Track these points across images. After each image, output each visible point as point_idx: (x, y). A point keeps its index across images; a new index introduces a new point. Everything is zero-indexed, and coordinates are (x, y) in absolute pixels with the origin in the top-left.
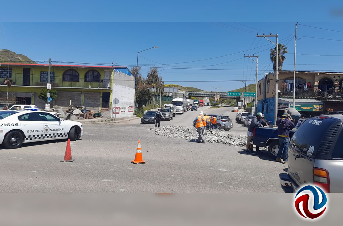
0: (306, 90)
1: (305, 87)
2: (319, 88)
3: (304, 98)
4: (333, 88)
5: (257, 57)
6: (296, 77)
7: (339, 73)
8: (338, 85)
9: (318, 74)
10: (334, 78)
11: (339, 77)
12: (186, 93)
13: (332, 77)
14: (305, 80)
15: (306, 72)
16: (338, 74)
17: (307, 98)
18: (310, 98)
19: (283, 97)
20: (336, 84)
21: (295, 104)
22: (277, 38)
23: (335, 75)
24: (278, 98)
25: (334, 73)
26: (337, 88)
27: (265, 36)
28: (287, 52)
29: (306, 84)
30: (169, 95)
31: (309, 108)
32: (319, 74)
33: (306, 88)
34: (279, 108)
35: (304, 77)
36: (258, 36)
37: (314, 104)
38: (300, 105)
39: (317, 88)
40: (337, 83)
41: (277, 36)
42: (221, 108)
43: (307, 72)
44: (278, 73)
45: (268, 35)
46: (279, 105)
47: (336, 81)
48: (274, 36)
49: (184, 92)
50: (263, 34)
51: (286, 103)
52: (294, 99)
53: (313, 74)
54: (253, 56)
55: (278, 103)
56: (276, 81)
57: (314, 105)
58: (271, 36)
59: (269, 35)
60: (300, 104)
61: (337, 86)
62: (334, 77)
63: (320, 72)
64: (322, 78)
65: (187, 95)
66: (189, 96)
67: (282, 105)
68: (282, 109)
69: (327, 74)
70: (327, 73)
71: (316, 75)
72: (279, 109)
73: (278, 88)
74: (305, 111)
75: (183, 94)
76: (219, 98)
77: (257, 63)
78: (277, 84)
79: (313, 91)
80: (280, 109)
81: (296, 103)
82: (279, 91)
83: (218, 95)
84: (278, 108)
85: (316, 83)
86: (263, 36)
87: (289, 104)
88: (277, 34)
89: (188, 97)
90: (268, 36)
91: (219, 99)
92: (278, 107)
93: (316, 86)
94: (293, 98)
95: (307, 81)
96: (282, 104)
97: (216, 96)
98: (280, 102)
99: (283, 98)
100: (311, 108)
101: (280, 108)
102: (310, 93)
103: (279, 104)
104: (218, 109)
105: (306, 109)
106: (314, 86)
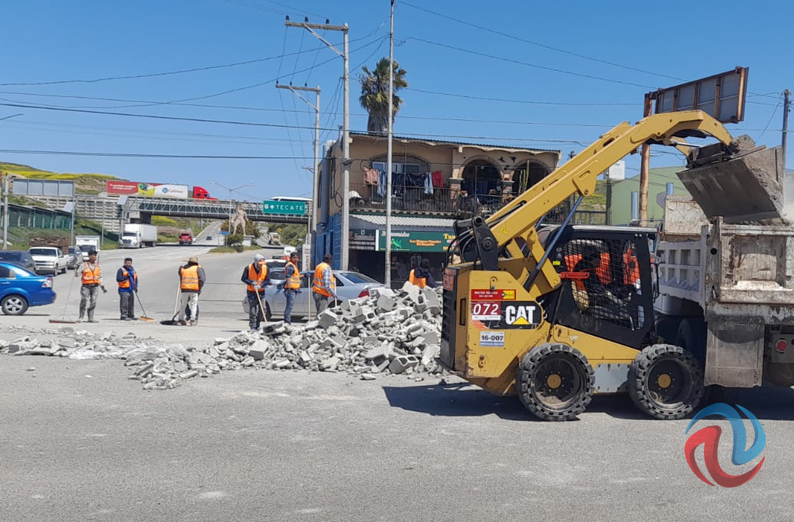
0: (430, 194)
1: (426, 185)
2: (462, 189)
3: (424, 216)
4: (499, 188)
5: (318, 91)
6: (393, 156)
7: (512, 148)
8: (511, 181)
9: (461, 150)
10: (501, 163)
11: (514, 159)
12: (131, 202)
13: (496, 158)
14: (427, 164)
15: (428, 140)
16: (510, 153)
17: (431, 216)
18: (439, 217)
19: (366, 210)
20: (506, 179)
21: (392, 231)
22: (346, 36)
23: (502, 153)
24: (351, 212)
25: (500, 147)
26: (509, 189)
27: (312, 27)
28: (405, 86)
29: (430, 176)
30: (64, 209)
31: (432, 243)
32: (464, 148)
33: (429, 188)
34: (353, 243)
35: (426, 156)
36: (290, 25)
37: (446, 232)
38: (408, 235)
39: (459, 187)
40: (507, 176)
41: (345, 31)
42: (249, 252)
43: (431, 141)
44: (351, 140)
45: (318, 24)
46: (353, 236)
47: (505, 169)
48: (336, 29)
49: (122, 200)
50: (304, 19)
51: (369, 228)
52: (389, 218)
53: (449, 149)
54: (303, 89)
55: (350, 230)
56: (345, 165)
57: (446, 235)
58: (328, 29)
59: (323, 24)
60: (407, 232)
61: (508, 185)
62: (501, 159)
63: (465, 144)
64: (472, 160)
65: (135, 208)
66: (141, 213)
67: (360, 234)
68: (360, 245)
69: (481, 150)
70: (483, 148)
71: (454, 151)
72: (354, 247)
73: (350, 183)
74: (421, 250)
75: (120, 206)
76: (244, 222)
77: (317, 112)
78: (347, 173)
79: (449, 195)
80: (356, 245)
81: (396, 229)
82: (355, 194)
83: (242, 212)
84: (350, 245)
85: (457, 174)
86: (303, 25)
87: (377, 232)
88: (346, 25)
89: (137, 216)
90: (320, 27)
91: (244, 225)
92: (350, 240)
93: (456, 182)
94: (385, 214)
95: (434, 168)
96: (360, 230)
97: (234, 216)
98: (355, 227)
99: (366, 214)
100: (438, 242)
101: (356, 243)
102: (438, 202)
103: (353, 231)
104: (236, 254)
105: (423, 244)
106: (450, 182)
